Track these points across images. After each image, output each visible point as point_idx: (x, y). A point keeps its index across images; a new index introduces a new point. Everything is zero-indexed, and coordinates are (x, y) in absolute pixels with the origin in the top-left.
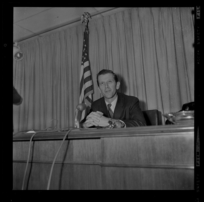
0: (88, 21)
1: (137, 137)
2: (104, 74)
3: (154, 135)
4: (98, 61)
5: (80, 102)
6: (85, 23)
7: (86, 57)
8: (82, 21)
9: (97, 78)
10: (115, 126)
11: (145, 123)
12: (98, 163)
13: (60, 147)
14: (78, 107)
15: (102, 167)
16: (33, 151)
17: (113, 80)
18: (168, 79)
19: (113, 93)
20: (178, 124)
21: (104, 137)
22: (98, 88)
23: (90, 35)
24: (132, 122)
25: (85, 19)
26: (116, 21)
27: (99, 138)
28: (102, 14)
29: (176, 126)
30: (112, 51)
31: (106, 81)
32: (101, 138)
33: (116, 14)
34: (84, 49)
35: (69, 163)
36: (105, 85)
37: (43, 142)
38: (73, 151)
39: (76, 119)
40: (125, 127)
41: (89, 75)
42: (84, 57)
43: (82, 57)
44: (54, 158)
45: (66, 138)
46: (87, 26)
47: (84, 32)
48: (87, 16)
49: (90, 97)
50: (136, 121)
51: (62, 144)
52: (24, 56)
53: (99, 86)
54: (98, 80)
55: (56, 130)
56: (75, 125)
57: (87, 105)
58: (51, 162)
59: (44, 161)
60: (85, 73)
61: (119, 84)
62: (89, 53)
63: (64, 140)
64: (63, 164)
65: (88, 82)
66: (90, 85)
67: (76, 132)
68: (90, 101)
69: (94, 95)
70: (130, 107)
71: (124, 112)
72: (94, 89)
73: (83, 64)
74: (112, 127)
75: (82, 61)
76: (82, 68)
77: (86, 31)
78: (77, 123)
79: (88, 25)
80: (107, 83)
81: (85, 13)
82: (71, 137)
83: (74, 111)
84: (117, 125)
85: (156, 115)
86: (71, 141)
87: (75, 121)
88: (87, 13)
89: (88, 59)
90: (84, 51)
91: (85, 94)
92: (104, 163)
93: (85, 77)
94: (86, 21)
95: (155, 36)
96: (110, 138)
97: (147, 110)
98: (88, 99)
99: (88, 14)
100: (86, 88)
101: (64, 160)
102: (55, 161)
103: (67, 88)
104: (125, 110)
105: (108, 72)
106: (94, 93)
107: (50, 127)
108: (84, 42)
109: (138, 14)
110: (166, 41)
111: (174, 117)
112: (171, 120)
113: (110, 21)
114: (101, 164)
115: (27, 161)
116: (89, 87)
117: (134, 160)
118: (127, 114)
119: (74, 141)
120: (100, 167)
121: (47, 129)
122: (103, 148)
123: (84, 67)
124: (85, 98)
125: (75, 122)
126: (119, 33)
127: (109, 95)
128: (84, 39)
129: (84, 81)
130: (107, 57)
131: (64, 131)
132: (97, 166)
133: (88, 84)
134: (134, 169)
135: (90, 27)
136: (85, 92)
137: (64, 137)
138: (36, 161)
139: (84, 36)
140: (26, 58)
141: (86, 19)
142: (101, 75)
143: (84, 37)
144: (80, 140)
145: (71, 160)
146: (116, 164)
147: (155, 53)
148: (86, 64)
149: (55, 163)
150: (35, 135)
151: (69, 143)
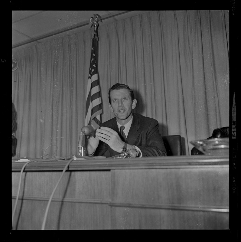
0: (98, 25)
1: (158, 170)
2: (118, 89)
3: (179, 168)
4: (109, 74)
5: (86, 124)
6: (95, 28)
7: (94, 70)
8: (90, 25)
9: (109, 94)
10: (129, 154)
11: (165, 153)
12: (107, 202)
13: (59, 181)
14: (83, 130)
15: (111, 207)
16: (25, 184)
17: (129, 97)
18: (193, 99)
19: (127, 114)
20: (209, 154)
21: (115, 169)
22: (110, 106)
23: (99, 42)
24: (149, 150)
25: (94, 23)
26: (132, 27)
27: (109, 170)
28: (115, 17)
29: (206, 157)
30: (127, 62)
31: (119, 98)
32: (111, 170)
33: (132, 18)
34: (93, 59)
35: (70, 201)
36: (119, 103)
37: (38, 173)
38: (75, 187)
39: (80, 145)
40: (141, 156)
41: (98, 91)
42: (92, 69)
43: (90, 69)
44: (51, 194)
45: (67, 169)
46: (97, 32)
47: (92, 38)
48: (96, 18)
49: (98, 118)
50: (155, 149)
51: (62, 176)
52: (18, 66)
53: (110, 103)
54: (110, 96)
55: (54, 159)
56: (79, 152)
57: (95, 128)
58: (47, 200)
59: (38, 198)
60: (92, 89)
61: (135, 102)
62: (98, 65)
63: (64, 171)
64: (62, 202)
65: (97, 99)
66: (98, 104)
67: (79, 161)
68: (98, 122)
69: (102, 116)
70: (148, 131)
71: (140, 137)
72: (103, 108)
73: (90, 78)
74: (125, 155)
75: (90, 73)
76: (90, 82)
77: (95, 37)
78: (81, 149)
79: (98, 30)
80: (121, 100)
81: (94, 15)
82: (73, 167)
83: (78, 135)
84: (131, 153)
85: (178, 142)
86: (73, 173)
87: (79, 147)
88: (97, 15)
89: (96, 71)
90: (92, 61)
91: (91, 115)
92: (114, 202)
93: (92, 94)
94: (95, 25)
95: (179, 45)
96: (123, 170)
97: (167, 135)
98: (95, 121)
99: (98, 17)
100: (94, 106)
101: (64, 197)
102: (52, 199)
103: (70, 107)
104: (141, 134)
105: (123, 86)
106: (103, 113)
107: (47, 155)
108: (92, 50)
109: (159, 18)
110: (192, 51)
111: (205, 145)
112: (200, 149)
113: (124, 26)
114: (110, 203)
115: (16, 197)
116: (97, 106)
117: (153, 199)
118: (143, 140)
119: (76, 173)
120: (110, 207)
121: (43, 157)
122: (114, 183)
123: (91, 82)
124: (92, 119)
125: (79, 149)
126: (136, 41)
127: (122, 116)
128: (92, 47)
129: (91, 98)
130: (120, 70)
131: (64, 160)
132: (105, 205)
133: (96, 102)
134: (153, 211)
135: (100, 33)
136: (93, 112)
137: (64, 168)
138: (28, 197)
139: (92, 43)
140: (20, 68)
141: (96, 23)
142: (114, 90)
143: (92, 45)
144: (85, 173)
145: (72, 197)
146: (130, 204)
147: (179, 66)
148: (95, 78)
149: (52, 201)
150: (27, 165)
151: (70, 175)
